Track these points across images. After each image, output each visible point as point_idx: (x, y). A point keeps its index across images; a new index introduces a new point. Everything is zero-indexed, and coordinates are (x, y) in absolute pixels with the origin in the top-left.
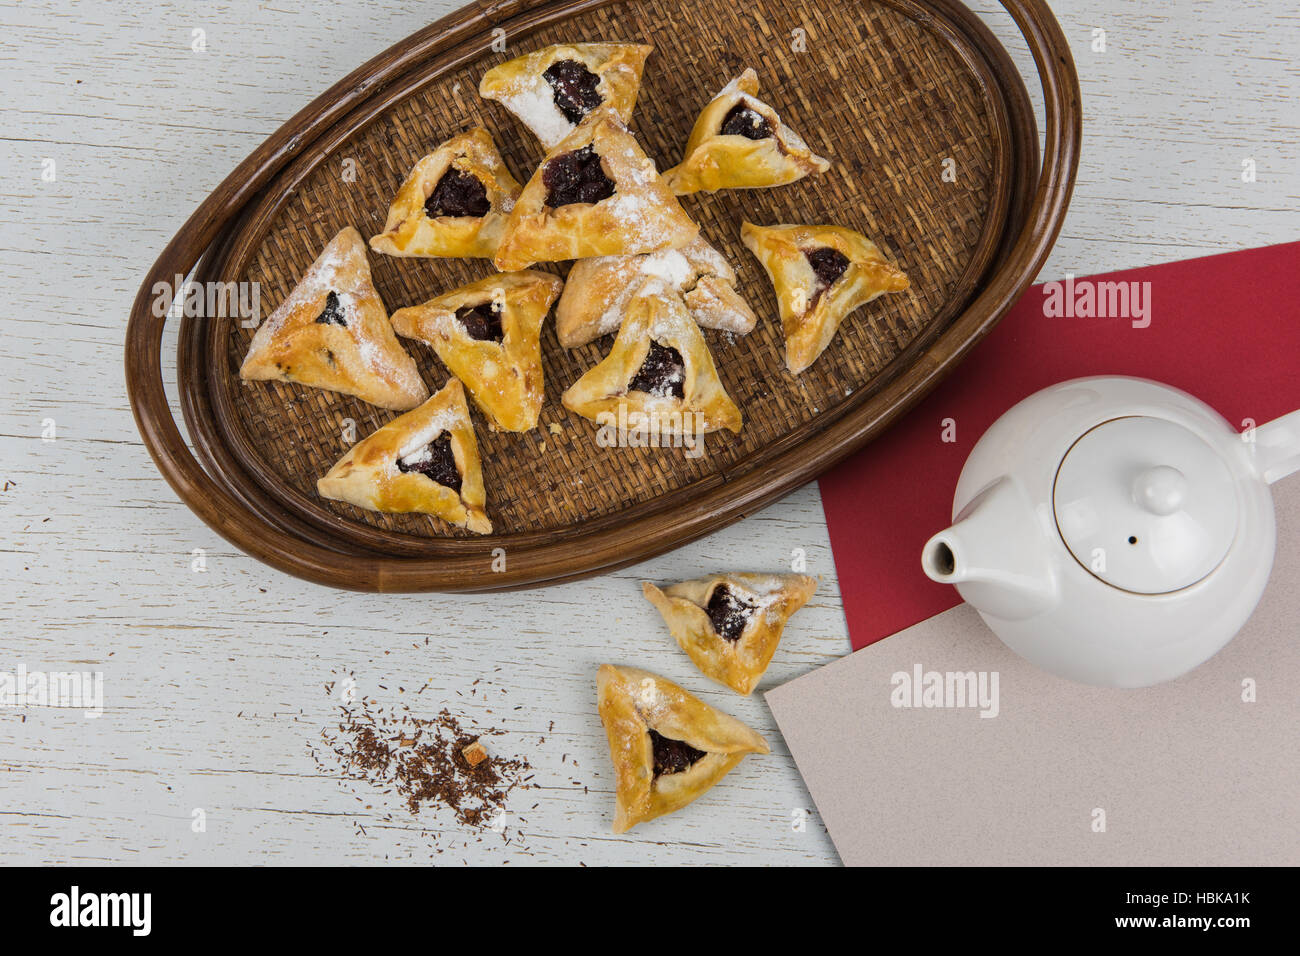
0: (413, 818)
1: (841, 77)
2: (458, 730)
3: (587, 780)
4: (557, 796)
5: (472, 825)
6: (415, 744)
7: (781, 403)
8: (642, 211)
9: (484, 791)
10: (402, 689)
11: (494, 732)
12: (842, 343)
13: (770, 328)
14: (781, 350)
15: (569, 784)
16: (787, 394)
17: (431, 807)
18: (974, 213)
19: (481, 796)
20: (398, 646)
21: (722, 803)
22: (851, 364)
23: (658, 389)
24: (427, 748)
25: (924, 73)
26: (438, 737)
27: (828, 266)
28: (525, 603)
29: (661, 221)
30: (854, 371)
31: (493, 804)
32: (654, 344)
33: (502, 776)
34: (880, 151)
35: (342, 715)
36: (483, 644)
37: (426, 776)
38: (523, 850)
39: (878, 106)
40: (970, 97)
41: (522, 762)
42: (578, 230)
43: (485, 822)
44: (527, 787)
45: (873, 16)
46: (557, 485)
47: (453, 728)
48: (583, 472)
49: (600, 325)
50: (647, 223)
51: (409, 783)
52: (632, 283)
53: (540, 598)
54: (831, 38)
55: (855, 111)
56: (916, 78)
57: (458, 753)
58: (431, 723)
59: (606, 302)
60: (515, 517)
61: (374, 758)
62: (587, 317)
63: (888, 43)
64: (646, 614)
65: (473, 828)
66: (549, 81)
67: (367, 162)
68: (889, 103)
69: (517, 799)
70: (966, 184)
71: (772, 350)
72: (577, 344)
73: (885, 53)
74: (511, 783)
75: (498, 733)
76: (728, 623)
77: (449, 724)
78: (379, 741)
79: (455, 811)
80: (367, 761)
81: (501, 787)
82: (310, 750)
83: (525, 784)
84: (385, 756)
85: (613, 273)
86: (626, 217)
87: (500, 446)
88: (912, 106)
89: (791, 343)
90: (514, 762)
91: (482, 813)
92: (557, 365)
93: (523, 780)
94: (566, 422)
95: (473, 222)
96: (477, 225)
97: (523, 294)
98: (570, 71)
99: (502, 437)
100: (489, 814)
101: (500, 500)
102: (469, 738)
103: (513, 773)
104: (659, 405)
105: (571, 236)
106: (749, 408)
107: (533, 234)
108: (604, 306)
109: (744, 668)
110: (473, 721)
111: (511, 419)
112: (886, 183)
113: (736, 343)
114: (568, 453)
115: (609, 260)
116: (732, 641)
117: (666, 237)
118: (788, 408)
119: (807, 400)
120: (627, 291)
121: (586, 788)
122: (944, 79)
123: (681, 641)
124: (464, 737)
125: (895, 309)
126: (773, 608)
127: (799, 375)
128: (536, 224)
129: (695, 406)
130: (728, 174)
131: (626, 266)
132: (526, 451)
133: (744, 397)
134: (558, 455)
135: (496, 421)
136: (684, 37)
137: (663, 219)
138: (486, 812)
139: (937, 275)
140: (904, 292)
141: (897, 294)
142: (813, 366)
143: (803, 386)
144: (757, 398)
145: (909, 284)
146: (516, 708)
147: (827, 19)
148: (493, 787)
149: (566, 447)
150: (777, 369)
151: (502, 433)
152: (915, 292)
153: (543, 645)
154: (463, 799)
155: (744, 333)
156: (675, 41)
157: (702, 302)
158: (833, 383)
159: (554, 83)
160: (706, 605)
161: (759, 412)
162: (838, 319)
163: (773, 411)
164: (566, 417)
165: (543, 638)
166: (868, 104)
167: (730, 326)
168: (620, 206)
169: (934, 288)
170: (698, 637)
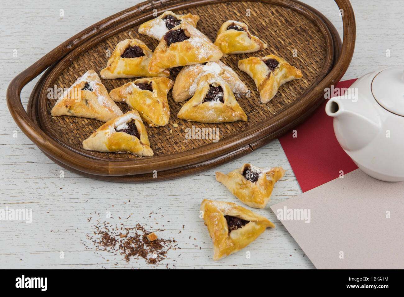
0: (127, 263)
1: (267, 25)
2: (145, 231)
3: (200, 245)
4: (189, 251)
5: (153, 264)
6: (126, 237)
7: (261, 113)
8: (201, 43)
9: (158, 252)
10: (120, 218)
12: (281, 95)
13: (253, 92)
14: (259, 99)
15: (193, 246)
16: (263, 110)
17: (135, 259)
18: (321, 57)
20: (118, 203)
21: (259, 249)
22: (285, 100)
23: (214, 100)
24: (131, 238)
25: (296, 22)
26: (136, 234)
27: (272, 65)
28: (168, 186)
29: (209, 47)
30: (287, 102)
31: (161, 256)
32: (211, 86)
33: (164, 246)
34: (285, 43)
35: (95, 229)
37: (132, 248)
39: (281, 32)
40: (313, 27)
41: (172, 240)
42: (178, 50)
43: (158, 262)
44: (175, 249)
45: (275, 9)
46: (178, 143)
47: (142, 230)
49: (189, 91)
50: (204, 47)
51: (125, 251)
52: (200, 75)
53: (175, 184)
54: (262, 15)
55: (274, 33)
56: (293, 24)
57: (145, 238)
58: (133, 229)
59: (191, 81)
60: (162, 153)
61: (109, 243)
62: (184, 88)
63: (281, 15)
64: (218, 187)
67: (99, 54)
68: (285, 31)
70: (317, 50)
71: (255, 98)
72: (181, 100)
73: (281, 18)
74: (168, 248)
75: (161, 231)
77: (140, 229)
78: (111, 237)
79: (145, 260)
80: (107, 244)
81: (163, 249)
82: (82, 242)
84: (114, 242)
85: (193, 71)
86: (196, 44)
87: (155, 132)
88: (293, 31)
89: (262, 92)
90: (169, 240)
92: (174, 108)
93: (173, 246)
94: (179, 124)
95: (139, 58)
96: (140, 59)
97: (159, 79)
98: (171, 17)
99: (155, 129)
100: (160, 259)
101: (156, 148)
102: (149, 233)
103: (169, 244)
104: (215, 104)
105: (176, 53)
106: (249, 115)
107: (162, 55)
108: (190, 82)
109: (261, 192)
110: (151, 227)
111: (158, 119)
112: (289, 51)
113: (241, 97)
114: (181, 133)
115: (191, 68)
116: (254, 182)
117: (211, 53)
118: (264, 114)
119: (271, 111)
120: (198, 77)
121: (200, 247)
122: (303, 23)
123: (234, 190)
124: (147, 233)
125: (299, 84)
126: (269, 175)
127: (266, 104)
128: (163, 52)
129: (229, 105)
130: (231, 45)
131: (197, 68)
132: (165, 133)
133: (247, 112)
134: (177, 134)
135: (152, 122)
136: (210, 18)
137: (209, 46)
138: (158, 259)
139: (312, 75)
140: (301, 79)
141: (298, 80)
142: (271, 102)
143: (269, 108)
144: (252, 112)
145: (302, 75)
146: (168, 222)
147: (259, 11)
148: (161, 250)
149: (180, 131)
150: (258, 103)
151: (155, 127)
152: (305, 79)
153: (177, 199)
154: (148, 255)
155: (243, 93)
156: (207, 19)
157: (227, 78)
158: (280, 106)
159: (165, 20)
160: (242, 173)
161: (253, 116)
162: (278, 84)
163: (258, 115)
164: (179, 122)
165: (177, 197)
166: (278, 31)
167: (238, 89)
168: (193, 41)
169: (312, 78)
170: (240, 185)
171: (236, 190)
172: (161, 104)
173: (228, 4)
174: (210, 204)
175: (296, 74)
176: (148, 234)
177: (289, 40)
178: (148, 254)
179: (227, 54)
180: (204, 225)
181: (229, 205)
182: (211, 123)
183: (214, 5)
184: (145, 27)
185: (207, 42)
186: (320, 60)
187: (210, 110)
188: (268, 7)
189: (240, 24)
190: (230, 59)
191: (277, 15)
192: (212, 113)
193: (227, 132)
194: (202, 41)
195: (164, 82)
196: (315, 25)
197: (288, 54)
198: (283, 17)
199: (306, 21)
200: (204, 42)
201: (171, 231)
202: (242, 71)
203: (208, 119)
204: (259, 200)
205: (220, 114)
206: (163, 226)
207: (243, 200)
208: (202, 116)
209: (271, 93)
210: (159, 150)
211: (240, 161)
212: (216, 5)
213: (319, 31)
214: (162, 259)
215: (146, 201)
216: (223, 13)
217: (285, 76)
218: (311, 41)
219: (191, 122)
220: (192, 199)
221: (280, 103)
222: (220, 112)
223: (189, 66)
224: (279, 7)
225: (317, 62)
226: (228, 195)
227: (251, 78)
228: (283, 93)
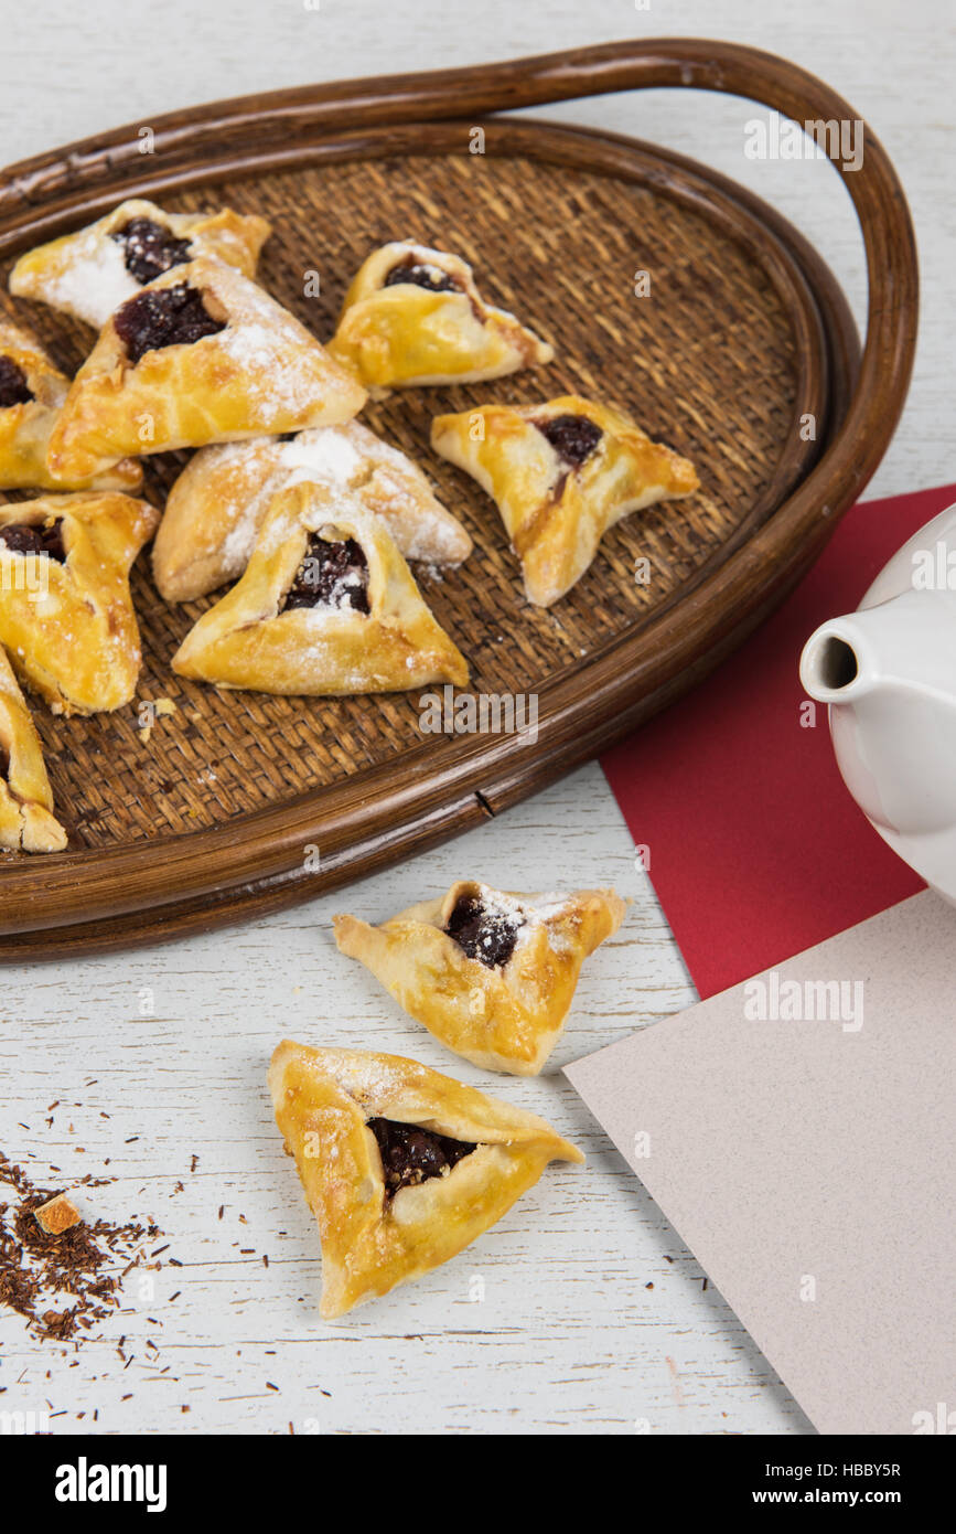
1: (552, 259)
2: (26, 1184)
3: (266, 1245)
4: (214, 1276)
5: (60, 1338)
7: (527, 648)
8: (275, 350)
9: (80, 1281)
11: (91, 1182)
12: (610, 568)
13: (495, 556)
14: (516, 584)
15: (235, 1254)
16: (534, 636)
18: (777, 399)
19: (73, 1290)
21: (515, 1259)
22: (628, 592)
23: (327, 601)
25: (671, 247)
27: (572, 440)
28: (133, 978)
29: (305, 366)
30: (635, 601)
31: (97, 1301)
32: (313, 538)
33: (109, 1252)
34: (625, 339)
36: (61, 1046)
38: (159, 1374)
39: (611, 289)
40: (742, 269)
41: (146, 1225)
42: (175, 381)
43: (83, 1332)
44: (158, 1266)
45: (586, 189)
46: (174, 785)
47: (15, 1182)
48: (216, 763)
49: (224, 556)
50: (284, 366)
52: (270, 484)
53: (157, 969)
54: (530, 216)
55: (579, 295)
56: (660, 255)
57: (26, 1220)
59: (231, 511)
60: (107, 833)
62: (202, 541)
63: (611, 217)
64: (344, 978)
65: (62, 1345)
66: (117, 240)
69: (142, 1289)
70: (758, 368)
71: (502, 582)
72: (189, 591)
73: (611, 229)
74: (128, 1263)
75: (98, 1183)
76: (485, 935)
77: (8, 1176)
79: (26, 1320)
81: (106, 1270)
83: (153, 1261)
85: (238, 468)
86: (249, 356)
87: (74, 739)
89: (530, 561)
90: (130, 1227)
91: (77, 1318)
92: (159, 626)
93: (148, 1254)
94: (181, 700)
95: (8, 411)
96: (14, 417)
97: (95, 507)
98: (146, 226)
99: (76, 725)
100: (90, 1317)
101: (79, 812)
102: (45, 1195)
103: (130, 1246)
104: (332, 617)
105: (165, 393)
106: (477, 657)
107: (104, 401)
108: (229, 519)
109: (521, 1008)
110: (52, 1168)
111: (88, 682)
112: (641, 375)
113: (444, 579)
114: (189, 739)
115: (230, 454)
116: (496, 966)
117: (316, 392)
118: (539, 655)
119: (567, 642)
120: (262, 496)
121: (265, 1257)
122: (701, 252)
123: (410, 995)
124: (36, 1194)
125: (682, 521)
126: (559, 927)
127: (549, 611)
128: (108, 387)
129: (391, 622)
130: (401, 350)
131: (257, 457)
132: (118, 742)
133: (467, 647)
134: (172, 745)
135: (63, 695)
136: (314, 225)
137: (309, 364)
138: (85, 1315)
139: (738, 477)
140: (692, 498)
141: (682, 501)
142: (569, 599)
143: (558, 626)
144: (488, 646)
145: (697, 483)
146: (128, 1142)
147: (520, 195)
148: (95, 1272)
149: (185, 732)
150: (513, 606)
151: (76, 717)
152: (710, 498)
153: (170, 1039)
154: (40, 1297)
155: (454, 561)
156: (303, 230)
157: (384, 500)
158: (605, 617)
159: (123, 241)
160: (444, 922)
161: (494, 663)
162: (599, 521)
163: (516, 660)
164: (180, 693)
165: (169, 1027)
166: (596, 287)
167: (431, 546)
168: (239, 341)
169: (737, 491)
170: (438, 976)
171: (420, 997)
172: (100, 616)
173: (392, 168)
174: (309, 1066)
175: (670, 478)
176: (39, 1202)
177: (642, 323)
178: (39, 1291)
179: (385, 388)
180: (283, 1152)
181: (387, 1070)
182: (314, 697)
183: (331, 171)
184: (38, 270)
185: (299, 347)
186: (771, 412)
187: (309, 644)
188: (557, 181)
189: (438, 262)
190: (399, 407)
191: (595, 214)
192: (321, 656)
193: (384, 736)
194: (278, 341)
195: (116, 517)
196: (751, 258)
197: (640, 388)
198: (620, 223)
199: (710, 244)
200: (286, 346)
201: (142, 1183)
202: (448, 464)
203: (303, 681)
204: (518, 1043)
205: (352, 660)
206: (107, 1162)
207: (448, 1042)
208: (276, 667)
209: (568, 561)
210: (92, 821)
211: (438, 862)
212: (343, 171)
213: (766, 285)
214: (100, 1314)
215: (36, 1048)
216: (370, 206)
217: (627, 489)
218: (734, 328)
219: (231, 691)
220: (234, 1034)
221: (608, 604)
222: (352, 651)
223: (222, 445)
224: (605, 181)
225: (756, 422)
226: (384, 1015)
227: (483, 494)
228: (620, 559)
